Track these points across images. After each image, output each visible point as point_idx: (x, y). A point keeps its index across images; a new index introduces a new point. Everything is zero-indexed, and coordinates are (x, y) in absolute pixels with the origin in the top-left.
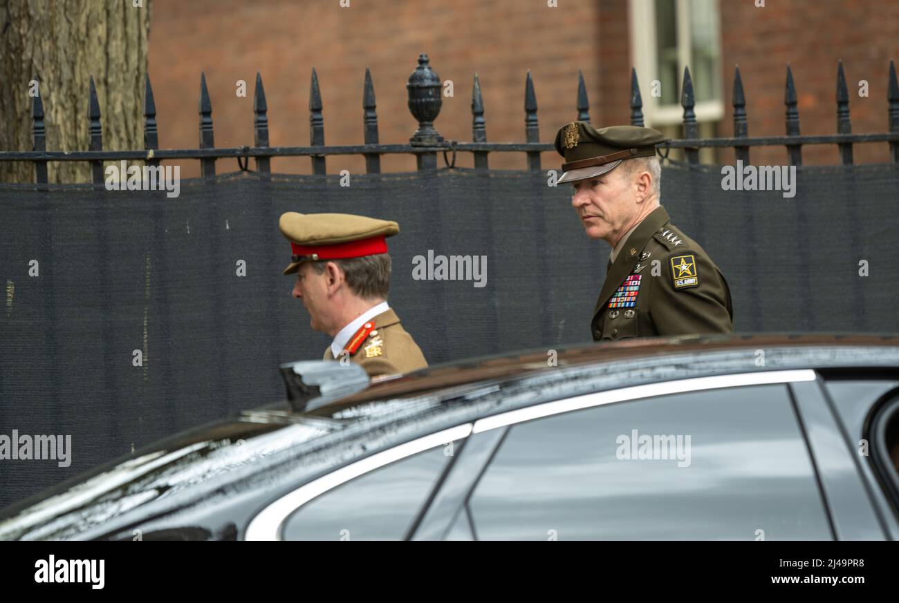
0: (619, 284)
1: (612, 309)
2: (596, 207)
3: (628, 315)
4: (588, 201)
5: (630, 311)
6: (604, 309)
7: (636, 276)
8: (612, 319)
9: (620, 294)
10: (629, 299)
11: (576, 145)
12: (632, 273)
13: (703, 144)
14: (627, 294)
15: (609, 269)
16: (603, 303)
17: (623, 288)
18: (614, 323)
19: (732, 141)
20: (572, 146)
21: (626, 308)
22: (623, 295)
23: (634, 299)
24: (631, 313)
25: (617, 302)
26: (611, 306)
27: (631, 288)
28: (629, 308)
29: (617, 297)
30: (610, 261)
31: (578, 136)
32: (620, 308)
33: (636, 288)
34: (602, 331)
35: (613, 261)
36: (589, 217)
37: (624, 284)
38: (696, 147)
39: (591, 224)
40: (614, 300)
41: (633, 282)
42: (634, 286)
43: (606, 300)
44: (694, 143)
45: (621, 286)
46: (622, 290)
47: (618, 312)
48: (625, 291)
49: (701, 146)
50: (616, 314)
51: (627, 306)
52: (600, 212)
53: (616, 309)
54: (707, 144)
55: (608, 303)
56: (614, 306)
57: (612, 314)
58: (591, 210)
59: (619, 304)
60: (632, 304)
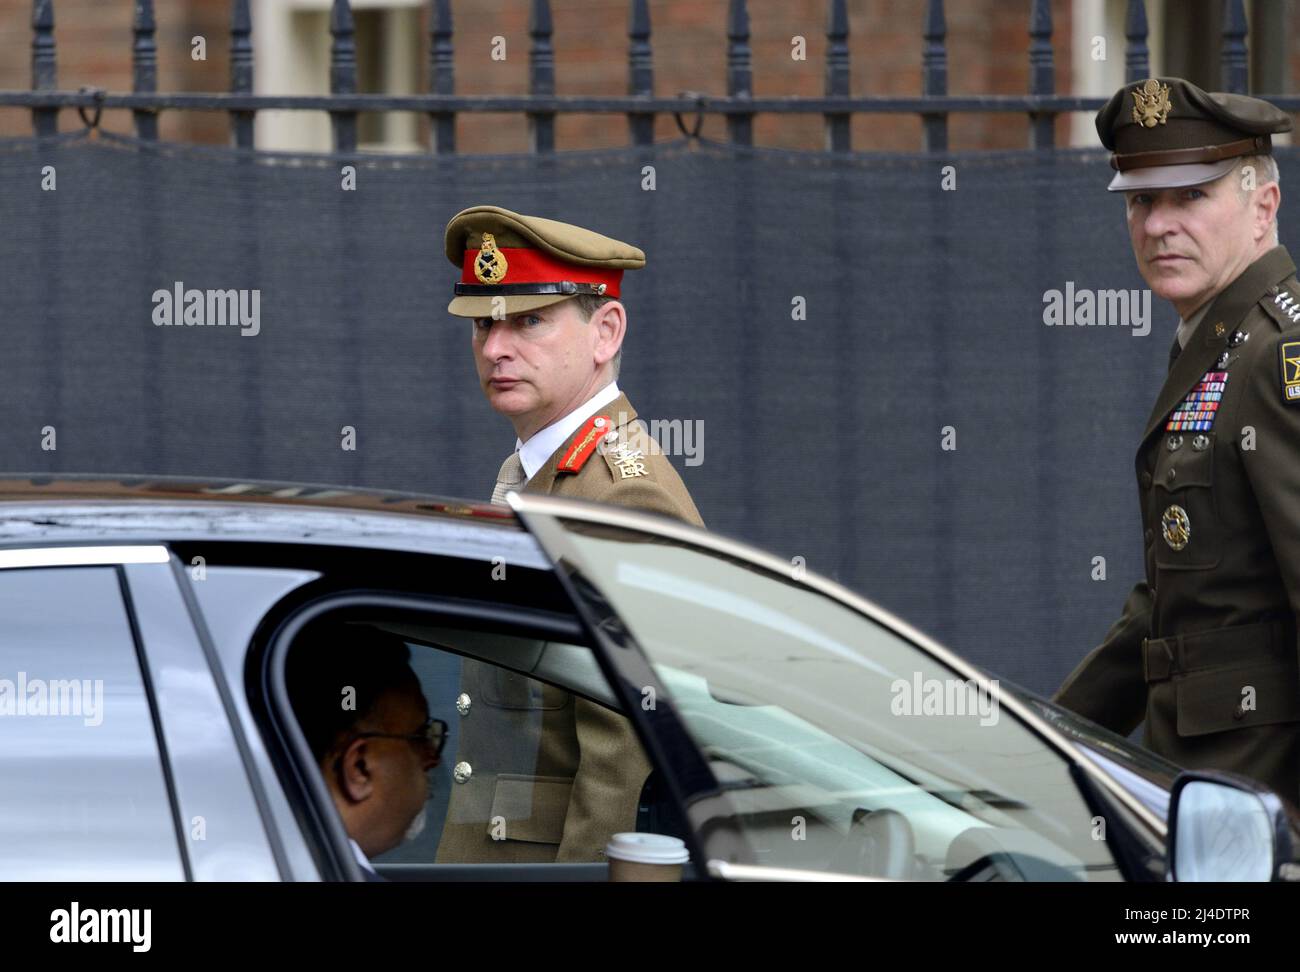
0: (1190, 387)
1: (1170, 432)
2: (1190, 240)
3: (1198, 445)
4: (1174, 227)
5: (1202, 437)
6: (1160, 433)
7: (1219, 374)
8: (1170, 451)
9: (1188, 406)
10: (1202, 415)
11: (1163, 121)
12: (1214, 369)
13: (167, 103)
14: (1200, 406)
15: (1174, 357)
16: (1158, 421)
17: (1194, 395)
18: (1174, 458)
19: (224, 101)
20: (1153, 122)
21: (1195, 432)
22: (1194, 409)
23: (1210, 416)
24: (1204, 441)
25: (1182, 421)
26: (1172, 426)
27: (1208, 397)
28: (1202, 432)
29: (1184, 411)
30: (1177, 343)
31: (1169, 106)
32: (1187, 431)
33: (1217, 397)
34: (1152, 472)
35: (1183, 344)
36: (1173, 257)
37: (1198, 387)
38: (152, 109)
39: (1174, 271)
40: (1177, 416)
41: (1213, 384)
42: (1213, 391)
43: (1165, 414)
44: (150, 101)
45: (1192, 391)
46: (1193, 398)
47: (1181, 439)
48: (1197, 401)
49: (162, 105)
50: (1178, 442)
51: (1198, 428)
52: (1194, 250)
53: (1180, 432)
54: (175, 104)
55: (1168, 420)
56: (1176, 428)
57: (1172, 442)
58: (1178, 244)
59: (1185, 424)
60: (1206, 426)
